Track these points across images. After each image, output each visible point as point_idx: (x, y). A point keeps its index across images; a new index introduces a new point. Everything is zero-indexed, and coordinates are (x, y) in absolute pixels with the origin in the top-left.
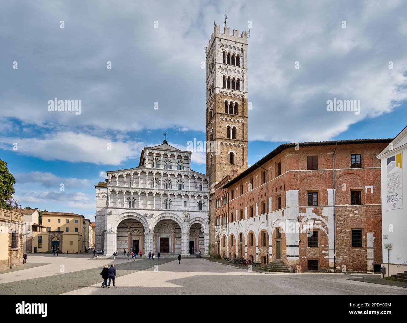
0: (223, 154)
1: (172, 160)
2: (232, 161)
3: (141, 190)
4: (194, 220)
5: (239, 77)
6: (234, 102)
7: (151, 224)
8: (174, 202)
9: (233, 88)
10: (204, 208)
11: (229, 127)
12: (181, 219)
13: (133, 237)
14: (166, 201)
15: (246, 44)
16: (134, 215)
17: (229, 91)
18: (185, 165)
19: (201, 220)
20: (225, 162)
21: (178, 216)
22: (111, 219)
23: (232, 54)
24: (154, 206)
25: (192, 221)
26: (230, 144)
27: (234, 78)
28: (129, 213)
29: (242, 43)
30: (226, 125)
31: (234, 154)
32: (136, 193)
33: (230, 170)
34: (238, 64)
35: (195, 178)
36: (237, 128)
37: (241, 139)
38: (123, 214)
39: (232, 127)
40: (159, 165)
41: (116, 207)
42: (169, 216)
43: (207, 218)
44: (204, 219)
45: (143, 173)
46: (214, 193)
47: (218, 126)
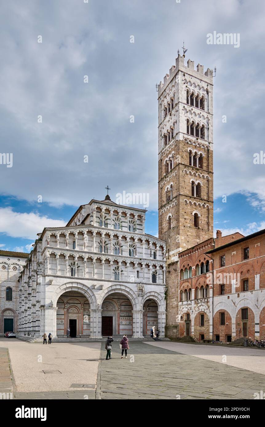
0: (187, 215)
1: (123, 219)
2: (196, 224)
3: (87, 254)
4: (148, 294)
5: (204, 123)
6: (199, 153)
7: (99, 298)
8: (125, 271)
9: (197, 135)
10: (158, 281)
11: (193, 183)
12: (134, 293)
13: (70, 315)
14: (115, 270)
15: (211, 84)
16: (78, 286)
17: (193, 139)
18: (138, 227)
19: (156, 295)
20: (189, 225)
21: (131, 290)
22: (50, 290)
23: (196, 94)
24: (102, 276)
25: (146, 296)
26: (195, 203)
27: (198, 124)
28: (72, 283)
29: (208, 83)
30: (190, 179)
31: (199, 216)
32: (81, 258)
33: (195, 234)
34: (202, 107)
35: (150, 243)
36: (202, 185)
37: (205, 198)
38: (65, 284)
39: (196, 183)
40: (107, 224)
41: (57, 275)
42: (120, 289)
43: (163, 293)
44: (160, 294)
45: (90, 233)
46: (177, 262)
47: (182, 179)
